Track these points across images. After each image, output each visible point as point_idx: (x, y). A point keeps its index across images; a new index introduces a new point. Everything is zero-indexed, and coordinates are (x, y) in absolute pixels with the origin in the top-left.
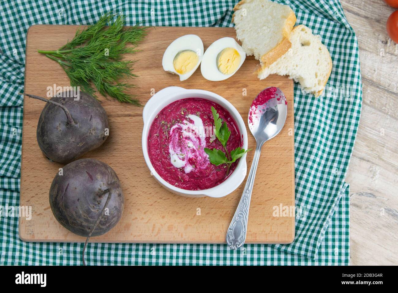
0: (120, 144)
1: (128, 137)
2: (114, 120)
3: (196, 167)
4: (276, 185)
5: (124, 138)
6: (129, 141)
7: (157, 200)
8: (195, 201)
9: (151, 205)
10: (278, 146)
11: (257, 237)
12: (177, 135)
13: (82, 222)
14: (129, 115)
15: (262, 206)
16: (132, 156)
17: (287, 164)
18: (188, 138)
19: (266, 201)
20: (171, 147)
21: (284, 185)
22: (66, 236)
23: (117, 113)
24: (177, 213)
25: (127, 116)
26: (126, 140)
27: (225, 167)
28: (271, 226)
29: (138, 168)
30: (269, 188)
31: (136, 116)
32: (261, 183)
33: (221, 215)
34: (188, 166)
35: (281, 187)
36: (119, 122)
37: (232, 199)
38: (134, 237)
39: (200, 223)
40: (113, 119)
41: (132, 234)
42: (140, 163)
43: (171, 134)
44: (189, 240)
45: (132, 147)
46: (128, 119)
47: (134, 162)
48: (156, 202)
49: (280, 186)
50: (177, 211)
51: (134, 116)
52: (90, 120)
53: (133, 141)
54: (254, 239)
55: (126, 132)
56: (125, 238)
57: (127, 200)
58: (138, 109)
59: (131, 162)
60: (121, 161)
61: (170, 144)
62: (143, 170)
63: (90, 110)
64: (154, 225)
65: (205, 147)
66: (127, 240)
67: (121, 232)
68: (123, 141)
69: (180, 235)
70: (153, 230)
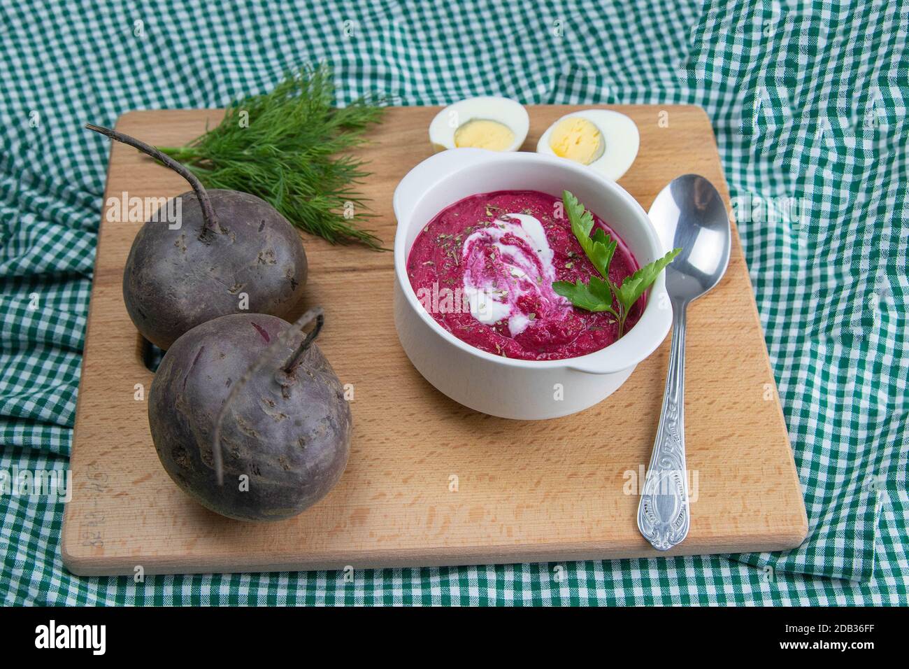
0: (332, 330)
1: (351, 313)
2: (317, 280)
3: (538, 316)
4: (735, 403)
5: (342, 315)
6: (355, 321)
7: (433, 450)
8: (535, 448)
9: (421, 462)
10: (723, 320)
11: (712, 526)
12: (481, 255)
13: (237, 450)
14: (354, 270)
15: (711, 453)
16: (363, 353)
17: (752, 357)
18: (509, 259)
19: (719, 440)
20: (468, 281)
21: (754, 403)
22: (190, 545)
23: (325, 265)
24: (492, 478)
25: (347, 271)
26: (347, 320)
27: (611, 322)
28: (743, 498)
29: (380, 378)
30: (721, 410)
31: (370, 269)
32: (698, 399)
33: (607, 479)
34: (516, 316)
35: (749, 407)
36: (330, 285)
37: (631, 439)
38: (379, 541)
39: (554, 498)
40: (313, 277)
41: (372, 535)
42: (386, 367)
43: (465, 255)
44: (532, 542)
45: (364, 333)
46: (350, 276)
47: (372, 366)
48: (432, 453)
49: (747, 405)
50: (491, 473)
51: (365, 270)
52: (261, 229)
53: (366, 321)
54: (705, 531)
55: (348, 303)
56: (353, 544)
57: (358, 451)
58: (374, 256)
59: (363, 366)
60: (336, 364)
61: (465, 275)
62: (394, 383)
63: (259, 211)
64: (432, 509)
65: (553, 279)
66: (359, 549)
67: (342, 531)
68: (340, 322)
69: (505, 530)
70: (430, 522)
